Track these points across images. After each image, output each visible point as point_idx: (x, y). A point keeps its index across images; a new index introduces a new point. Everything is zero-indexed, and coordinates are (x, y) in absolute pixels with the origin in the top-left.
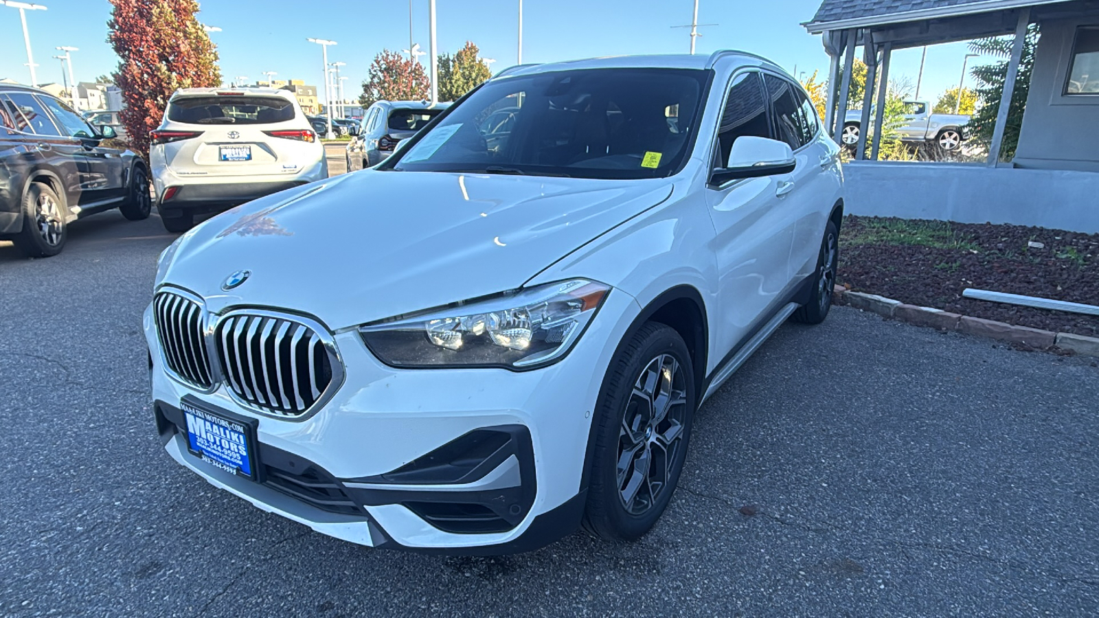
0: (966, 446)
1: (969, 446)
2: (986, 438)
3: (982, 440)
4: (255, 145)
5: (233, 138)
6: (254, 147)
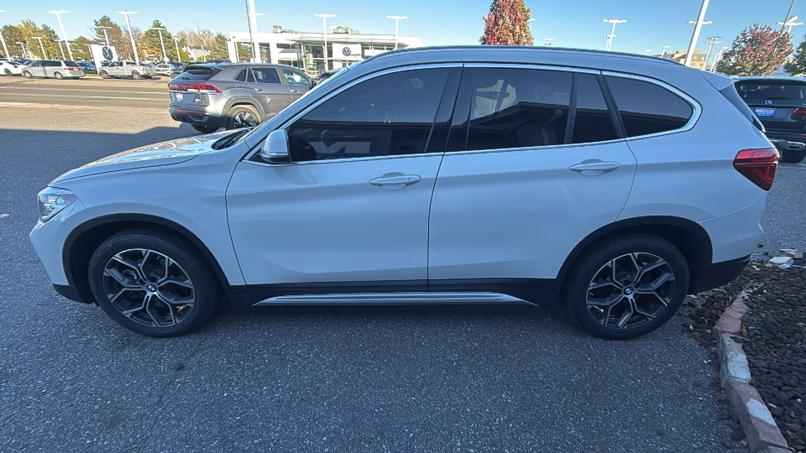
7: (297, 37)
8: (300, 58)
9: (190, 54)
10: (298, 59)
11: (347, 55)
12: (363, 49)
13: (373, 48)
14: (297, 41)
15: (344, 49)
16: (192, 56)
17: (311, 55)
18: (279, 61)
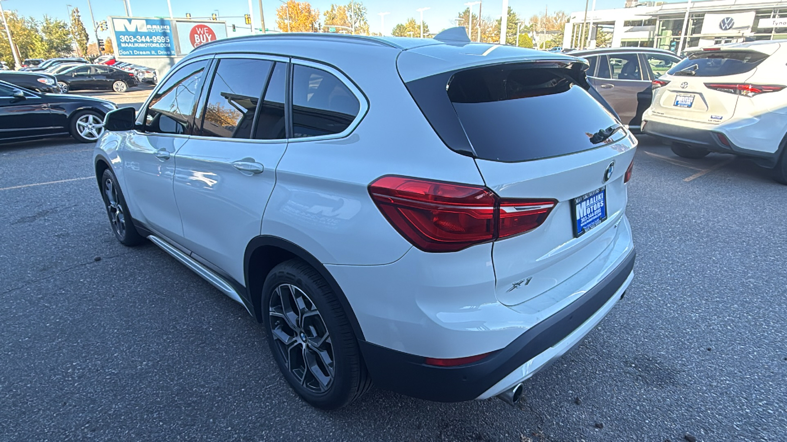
0: (22, 339)
1: (20, 340)
2: (10, 353)
3: (13, 350)
4: (698, 95)
5: (683, 88)
6: (697, 96)
7: (654, 10)
8: (652, 37)
9: (535, 40)
10: (649, 38)
11: (726, 29)
12: (757, 18)
13: (777, 16)
14: (653, 16)
15: (723, 21)
16: (537, 42)
17: (670, 32)
18: (622, 42)
